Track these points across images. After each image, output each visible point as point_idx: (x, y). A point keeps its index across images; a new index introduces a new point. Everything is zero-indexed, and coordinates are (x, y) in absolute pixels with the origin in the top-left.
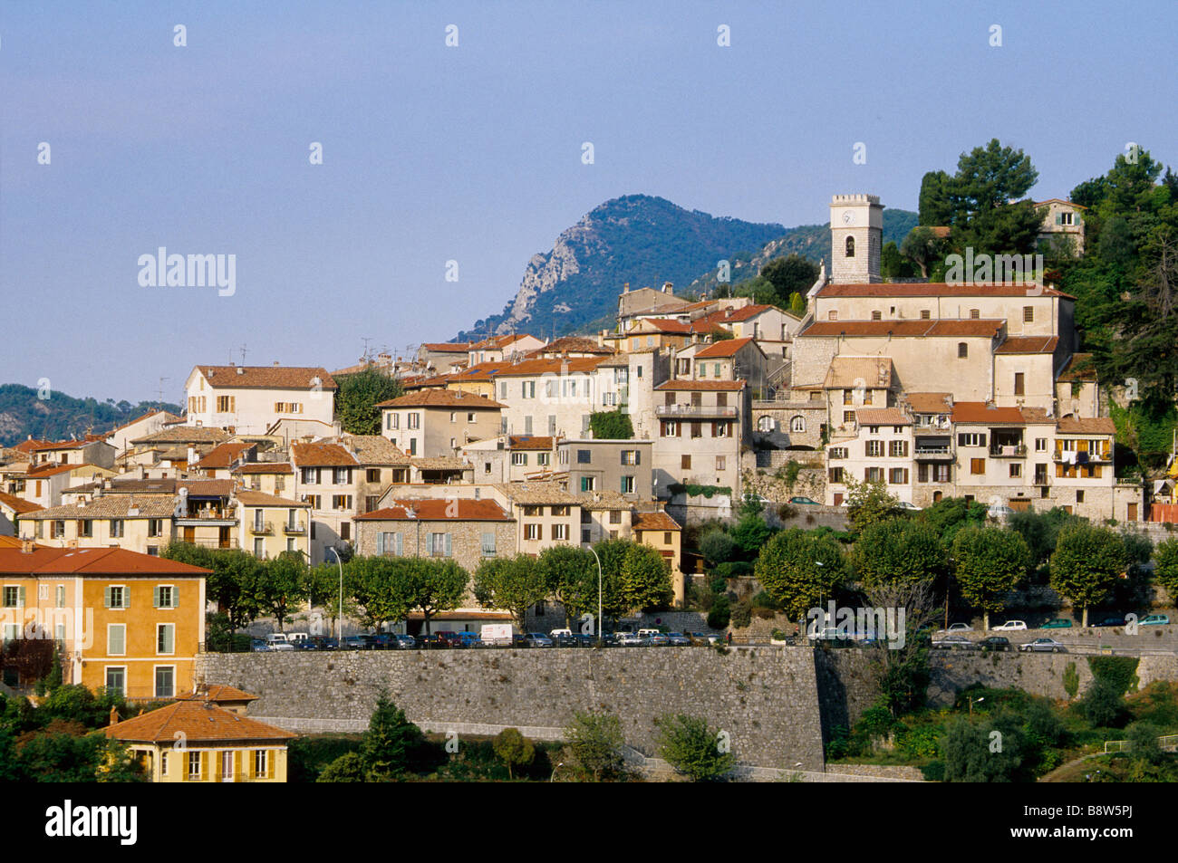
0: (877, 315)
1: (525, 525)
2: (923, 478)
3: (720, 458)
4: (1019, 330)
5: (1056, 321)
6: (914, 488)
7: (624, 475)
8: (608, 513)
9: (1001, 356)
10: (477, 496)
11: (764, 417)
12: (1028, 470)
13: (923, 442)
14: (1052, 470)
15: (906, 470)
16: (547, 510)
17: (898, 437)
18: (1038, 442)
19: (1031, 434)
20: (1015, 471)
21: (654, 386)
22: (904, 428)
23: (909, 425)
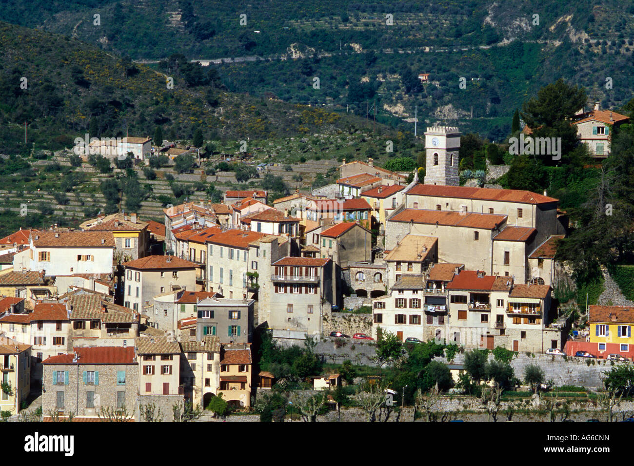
0: (439, 207)
1: (144, 366)
2: (430, 321)
3: (310, 306)
4: (514, 222)
5: (534, 219)
6: (424, 327)
7: (230, 325)
8: (206, 354)
9: (498, 242)
10: (124, 345)
11: (360, 272)
12: (492, 318)
13: (429, 300)
14: (506, 318)
15: (420, 316)
16: (158, 358)
17: (415, 296)
18: (499, 301)
19: (494, 297)
20: (485, 318)
21: (272, 262)
22: (418, 291)
23: (422, 290)
